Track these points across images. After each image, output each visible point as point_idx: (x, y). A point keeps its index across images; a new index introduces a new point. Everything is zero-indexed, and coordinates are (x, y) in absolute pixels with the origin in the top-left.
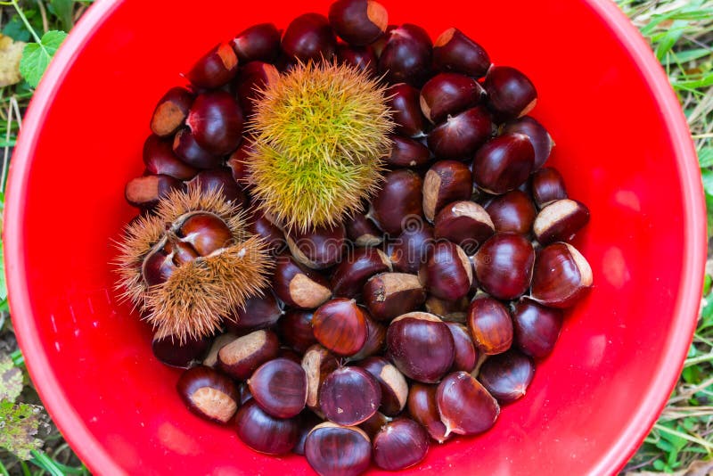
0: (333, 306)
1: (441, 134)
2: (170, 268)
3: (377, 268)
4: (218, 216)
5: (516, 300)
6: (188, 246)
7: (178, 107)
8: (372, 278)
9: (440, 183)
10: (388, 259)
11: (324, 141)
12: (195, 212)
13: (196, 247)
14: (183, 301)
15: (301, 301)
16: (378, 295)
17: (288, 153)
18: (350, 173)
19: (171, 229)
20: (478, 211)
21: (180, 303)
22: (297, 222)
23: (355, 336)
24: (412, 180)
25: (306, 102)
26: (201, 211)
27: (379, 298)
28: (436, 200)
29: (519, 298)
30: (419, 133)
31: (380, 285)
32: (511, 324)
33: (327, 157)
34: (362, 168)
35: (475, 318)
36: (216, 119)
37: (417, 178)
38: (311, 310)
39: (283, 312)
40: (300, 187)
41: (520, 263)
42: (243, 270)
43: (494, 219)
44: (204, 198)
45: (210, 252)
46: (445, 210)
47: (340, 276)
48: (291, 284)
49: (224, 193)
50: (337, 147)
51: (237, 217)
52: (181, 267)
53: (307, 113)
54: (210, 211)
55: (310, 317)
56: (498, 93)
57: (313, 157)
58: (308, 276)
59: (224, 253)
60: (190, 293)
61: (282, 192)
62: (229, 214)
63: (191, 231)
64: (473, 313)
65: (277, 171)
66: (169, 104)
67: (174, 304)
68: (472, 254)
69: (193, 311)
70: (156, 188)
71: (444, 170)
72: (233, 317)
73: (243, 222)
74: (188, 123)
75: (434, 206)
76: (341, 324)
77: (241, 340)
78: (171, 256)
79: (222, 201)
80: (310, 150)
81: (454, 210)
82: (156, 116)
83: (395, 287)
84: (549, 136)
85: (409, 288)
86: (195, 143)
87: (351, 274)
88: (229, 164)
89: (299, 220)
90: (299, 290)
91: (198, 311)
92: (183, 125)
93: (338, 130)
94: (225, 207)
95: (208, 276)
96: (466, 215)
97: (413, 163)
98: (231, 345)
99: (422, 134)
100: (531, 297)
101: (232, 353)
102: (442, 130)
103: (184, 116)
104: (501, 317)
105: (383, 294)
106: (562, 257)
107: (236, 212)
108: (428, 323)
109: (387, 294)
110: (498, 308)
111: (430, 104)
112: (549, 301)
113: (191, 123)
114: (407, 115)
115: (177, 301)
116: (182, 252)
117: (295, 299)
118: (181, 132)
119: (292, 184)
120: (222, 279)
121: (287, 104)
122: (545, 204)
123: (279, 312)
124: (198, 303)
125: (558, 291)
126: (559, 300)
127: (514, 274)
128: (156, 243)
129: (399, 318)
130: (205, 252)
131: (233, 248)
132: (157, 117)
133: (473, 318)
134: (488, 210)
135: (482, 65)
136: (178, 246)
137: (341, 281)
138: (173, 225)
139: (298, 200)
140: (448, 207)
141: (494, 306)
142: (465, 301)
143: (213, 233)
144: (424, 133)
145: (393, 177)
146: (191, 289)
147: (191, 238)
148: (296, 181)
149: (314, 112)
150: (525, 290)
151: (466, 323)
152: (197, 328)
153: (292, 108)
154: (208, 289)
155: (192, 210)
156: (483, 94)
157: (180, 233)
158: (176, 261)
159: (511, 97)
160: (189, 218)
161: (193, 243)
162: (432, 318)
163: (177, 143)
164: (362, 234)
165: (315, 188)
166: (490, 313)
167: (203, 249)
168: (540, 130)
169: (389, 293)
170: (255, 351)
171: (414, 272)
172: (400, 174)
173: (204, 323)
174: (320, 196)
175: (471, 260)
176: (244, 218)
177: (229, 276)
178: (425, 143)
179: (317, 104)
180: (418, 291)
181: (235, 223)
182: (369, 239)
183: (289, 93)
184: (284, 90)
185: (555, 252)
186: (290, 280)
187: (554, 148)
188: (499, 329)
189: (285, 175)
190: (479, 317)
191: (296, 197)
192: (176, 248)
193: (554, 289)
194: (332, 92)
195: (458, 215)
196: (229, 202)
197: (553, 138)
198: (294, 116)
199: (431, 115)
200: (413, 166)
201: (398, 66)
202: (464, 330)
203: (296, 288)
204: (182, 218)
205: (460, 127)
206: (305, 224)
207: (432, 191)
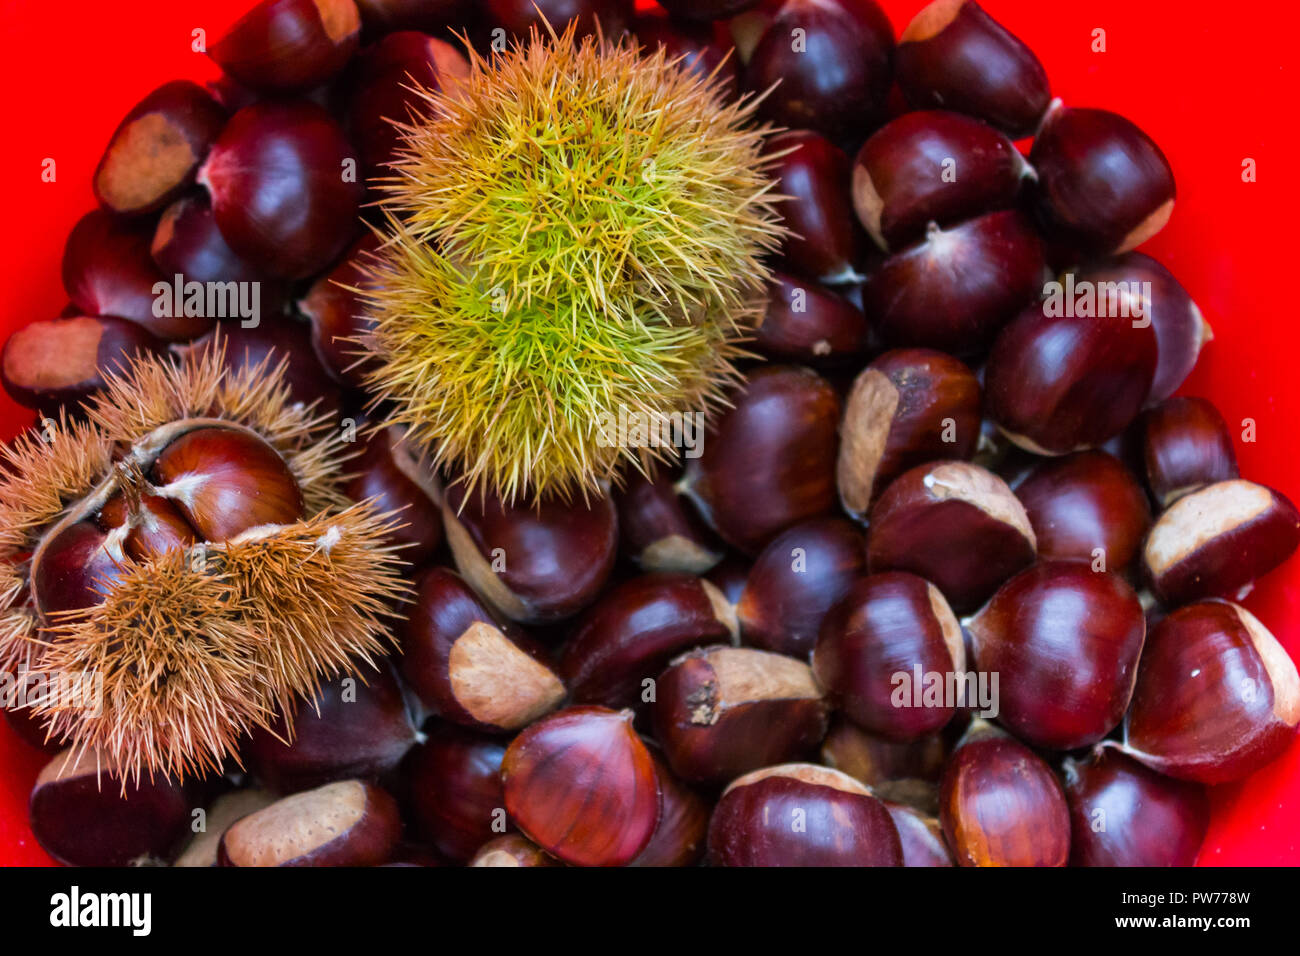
0: (569, 723)
1: (905, 275)
2: (116, 566)
3: (700, 632)
4: (267, 441)
5: (1082, 753)
6: (173, 509)
7: (181, 131)
8: (682, 659)
9: (895, 403)
10: (729, 611)
11: (594, 242)
12: (201, 421)
13: (195, 514)
14: (144, 663)
15: (478, 703)
16: (697, 705)
17: (489, 268)
18: (656, 345)
19: (129, 460)
20: (995, 490)
21: (133, 668)
22: (491, 474)
23: (622, 818)
24: (813, 397)
25: (552, 131)
26: (219, 420)
27: (700, 715)
28: (879, 454)
29: (1090, 748)
30: (841, 271)
31: (703, 677)
32: (1065, 818)
33: (597, 289)
34: (691, 335)
35: (967, 793)
36: (284, 174)
37: (829, 392)
38: (501, 735)
39: (420, 737)
40: (512, 369)
41: (1103, 646)
42: (325, 588)
43: (1035, 518)
44: (231, 386)
45: (235, 532)
46: (904, 480)
47: (592, 643)
48: (454, 651)
49: (287, 378)
50: (627, 265)
51: (318, 450)
52: (150, 566)
53: (553, 160)
54: (245, 422)
55: (496, 758)
56: (1072, 179)
57: (560, 286)
58: (504, 633)
59: (276, 536)
60: (169, 641)
61: (457, 379)
62: (296, 440)
63: (183, 469)
64: (961, 780)
65: (452, 319)
66: (157, 121)
67: (116, 668)
68: (969, 612)
69: (170, 695)
70: (93, 352)
71: (907, 373)
72: (279, 726)
73: (331, 467)
74: (204, 177)
75: (872, 472)
76: (584, 779)
77: (293, 802)
78: (121, 533)
79: (279, 398)
80: (552, 263)
81: (929, 481)
82: (114, 154)
83: (747, 687)
84: (1195, 310)
85: (784, 694)
86: (216, 239)
87: (624, 640)
88: (305, 309)
89: (498, 467)
90: (478, 668)
91: (185, 696)
92: (188, 188)
93: (634, 218)
94: (286, 419)
95: (225, 597)
96: (966, 498)
97: (821, 347)
98: (265, 815)
99: (850, 275)
100: (1127, 748)
101: (265, 840)
102: (911, 263)
103: (195, 160)
104: (1041, 792)
105: (711, 703)
106: (1219, 639)
107: (317, 435)
108: (832, 794)
109: (722, 704)
110: (1033, 768)
111: (882, 187)
112: (1179, 760)
113: (214, 179)
114: (814, 216)
115: (127, 662)
116: (154, 525)
117: (462, 696)
118: (181, 206)
119: (491, 360)
120: (264, 611)
121: (497, 132)
122: (1177, 493)
123: (410, 735)
124: (187, 674)
125: (1208, 731)
126: (1208, 758)
127: (1083, 675)
128: (81, 497)
129: (751, 778)
130: (221, 531)
131: (302, 527)
132: (119, 156)
133: (960, 789)
134: (1021, 494)
135: (1031, 101)
136: (143, 507)
137: (596, 657)
138: (137, 450)
139: (502, 405)
140: (914, 472)
141: (1023, 763)
142: (933, 750)
143: (250, 480)
144: (857, 271)
145: (765, 380)
146: (170, 631)
147: (184, 487)
148: (503, 351)
149: (570, 163)
150: (1109, 726)
151: (941, 809)
152: (175, 747)
153: (512, 145)
154: (218, 638)
155: (194, 414)
156: (1027, 180)
157: (155, 473)
158: (133, 548)
159: (1105, 190)
160: (181, 435)
161: (188, 501)
162: (846, 782)
163: (164, 235)
164: (660, 534)
165: (552, 379)
166: (1010, 780)
167: (217, 522)
168: (1171, 293)
169: (727, 702)
170: (329, 836)
171: (799, 653)
172: (784, 377)
173: (195, 736)
174: (566, 402)
175: (964, 630)
176: (335, 456)
177: (283, 604)
178: (857, 300)
179: (581, 141)
180: (808, 707)
181: (311, 467)
182: (678, 551)
183: (507, 103)
184: (492, 94)
185: (1205, 625)
186: (452, 638)
187: (1207, 347)
188: (1035, 828)
189: (473, 333)
190: (979, 789)
191: (498, 399)
192: (137, 511)
193: (1194, 726)
194: (628, 113)
195: (941, 496)
196: (298, 407)
197: (1207, 315)
198: (513, 166)
199: (884, 219)
200: (822, 356)
201: (798, 83)
202: (932, 829)
203: (470, 663)
204: (162, 434)
205: (961, 258)
206: (514, 478)
207: (870, 425)
